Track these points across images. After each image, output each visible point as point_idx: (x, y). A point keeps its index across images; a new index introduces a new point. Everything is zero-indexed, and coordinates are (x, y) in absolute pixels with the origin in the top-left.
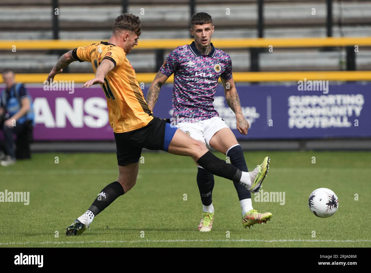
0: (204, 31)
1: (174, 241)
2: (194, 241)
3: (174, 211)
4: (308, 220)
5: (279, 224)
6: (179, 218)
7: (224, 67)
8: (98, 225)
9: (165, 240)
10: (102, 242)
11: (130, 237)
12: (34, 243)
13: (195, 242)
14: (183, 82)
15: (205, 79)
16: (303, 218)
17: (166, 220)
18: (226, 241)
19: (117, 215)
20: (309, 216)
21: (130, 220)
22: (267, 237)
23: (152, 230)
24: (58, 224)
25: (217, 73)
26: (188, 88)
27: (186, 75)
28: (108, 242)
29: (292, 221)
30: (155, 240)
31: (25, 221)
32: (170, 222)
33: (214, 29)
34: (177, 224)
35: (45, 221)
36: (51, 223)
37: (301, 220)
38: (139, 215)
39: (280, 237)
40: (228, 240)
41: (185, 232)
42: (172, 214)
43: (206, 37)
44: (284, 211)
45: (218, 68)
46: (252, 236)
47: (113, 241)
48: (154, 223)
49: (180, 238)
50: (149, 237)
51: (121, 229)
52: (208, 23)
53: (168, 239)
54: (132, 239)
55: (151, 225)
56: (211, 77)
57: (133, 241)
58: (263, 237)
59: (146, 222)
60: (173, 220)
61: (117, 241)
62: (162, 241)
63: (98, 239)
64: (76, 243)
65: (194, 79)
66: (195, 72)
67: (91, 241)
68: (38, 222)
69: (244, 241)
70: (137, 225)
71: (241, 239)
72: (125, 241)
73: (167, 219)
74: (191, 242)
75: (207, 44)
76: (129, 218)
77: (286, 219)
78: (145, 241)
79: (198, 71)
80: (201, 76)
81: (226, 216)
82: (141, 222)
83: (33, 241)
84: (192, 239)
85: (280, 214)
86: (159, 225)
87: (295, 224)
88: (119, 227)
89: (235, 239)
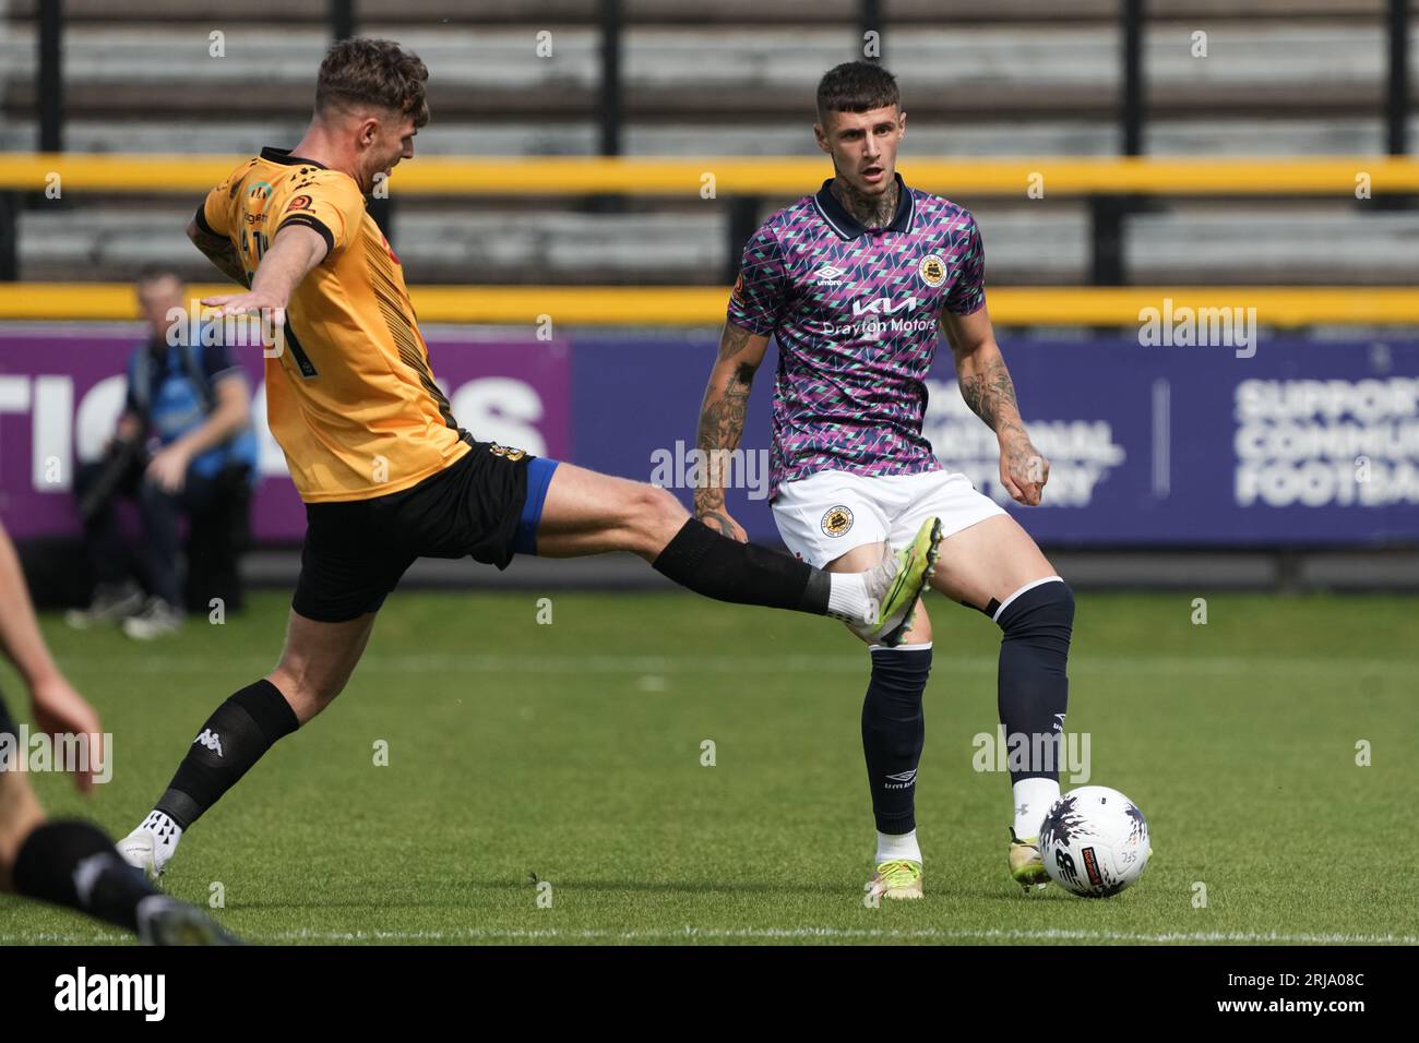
0: (870, 135)
1: (788, 933)
2: (866, 936)
3: (790, 817)
4: (1305, 858)
5: (1195, 872)
6: (810, 846)
7: (957, 261)
8: (500, 868)
9: (754, 929)
10: (515, 934)
11: (620, 917)
12: (251, 935)
13: (869, 938)
14: (811, 341)
15: (893, 321)
16: (1286, 850)
17: (759, 853)
18: (991, 937)
19: (571, 833)
20: (1310, 843)
21: (622, 850)
22: (1146, 920)
23: (706, 888)
24: (346, 862)
25: (936, 290)
26: (832, 363)
27: (820, 317)
28: (536, 933)
29: (1245, 862)
30: (717, 931)
31: (215, 851)
32: (776, 860)
33: (903, 125)
34: (803, 868)
35: (293, 852)
36: (318, 860)
37: (1281, 858)
38: (657, 832)
39: (1198, 923)
40: (997, 932)
41: (832, 899)
42: (782, 829)
43: (878, 156)
44: (1215, 823)
45: (935, 270)
46: (1089, 919)
47: (554, 933)
48: (713, 864)
49: (813, 922)
50: (692, 918)
51: (586, 886)
52: (886, 105)
53: (765, 927)
54: (627, 924)
55: (700, 872)
56: (914, 307)
57: (633, 934)
58: (1134, 923)
59: (683, 860)
60: (786, 855)
61: (569, 930)
62: (743, 932)
63: (499, 921)
64: (412, 936)
65: (852, 330)
66: (851, 302)
67: (472, 932)
68: (267, 856)
69: (1058, 935)
70: (648, 871)
71: (1047, 929)
72: (602, 933)
73: (765, 849)
74: (856, 936)
75: (881, 186)
76: (617, 842)
77: (1222, 854)
78: (679, 932)
79: (860, 297)
80: (876, 310)
81: (993, 837)
82: (663, 858)
83: (247, 929)
84: (858, 927)
85: (1198, 834)
86: (735, 870)
87: (1255, 875)
88: (579, 879)
89: (1025, 930)
